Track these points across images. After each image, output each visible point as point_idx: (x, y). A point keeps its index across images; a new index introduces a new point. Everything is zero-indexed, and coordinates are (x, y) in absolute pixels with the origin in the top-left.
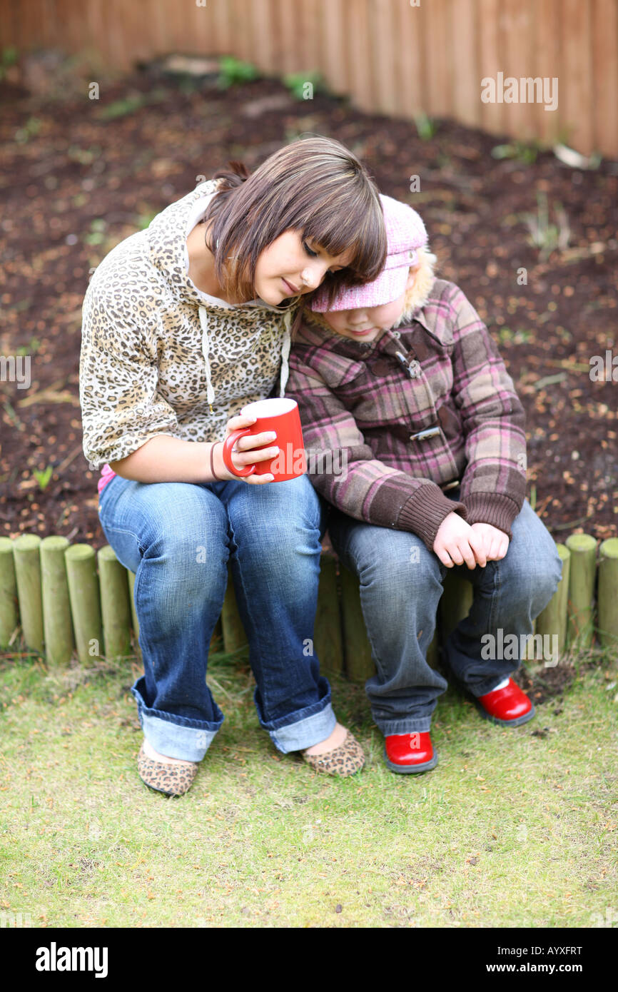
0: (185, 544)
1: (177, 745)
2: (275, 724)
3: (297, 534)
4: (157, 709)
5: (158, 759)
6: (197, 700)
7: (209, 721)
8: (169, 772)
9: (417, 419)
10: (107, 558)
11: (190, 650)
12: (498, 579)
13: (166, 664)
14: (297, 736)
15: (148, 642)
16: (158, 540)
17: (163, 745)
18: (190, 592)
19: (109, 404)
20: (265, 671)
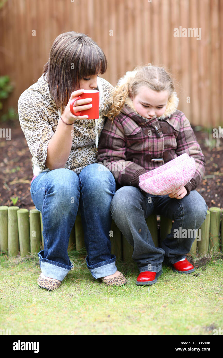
0: (63, 186)
1: (53, 273)
2: (93, 266)
3: (105, 182)
4: (47, 259)
5: (45, 278)
6: (63, 255)
7: (67, 265)
8: (49, 282)
9: (155, 154)
10: (33, 212)
11: (62, 233)
12: (183, 212)
13: (52, 241)
14: (101, 272)
15: (46, 231)
16: (52, 186)
17: (48, 273)
18: (63, 207)
19: (39, 138)
20: (90, 243)
